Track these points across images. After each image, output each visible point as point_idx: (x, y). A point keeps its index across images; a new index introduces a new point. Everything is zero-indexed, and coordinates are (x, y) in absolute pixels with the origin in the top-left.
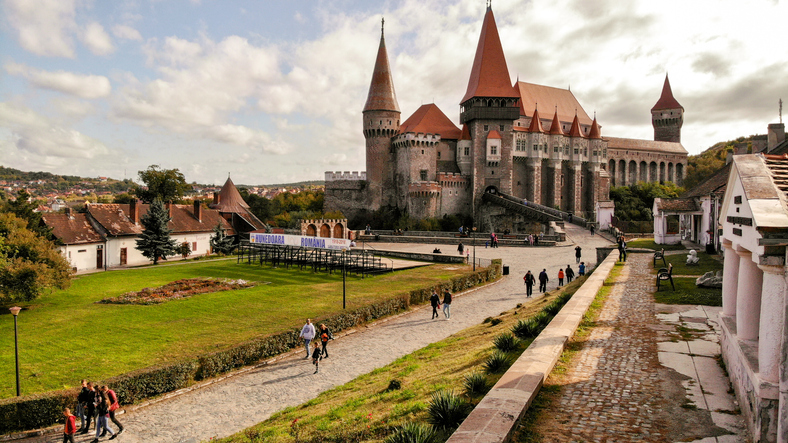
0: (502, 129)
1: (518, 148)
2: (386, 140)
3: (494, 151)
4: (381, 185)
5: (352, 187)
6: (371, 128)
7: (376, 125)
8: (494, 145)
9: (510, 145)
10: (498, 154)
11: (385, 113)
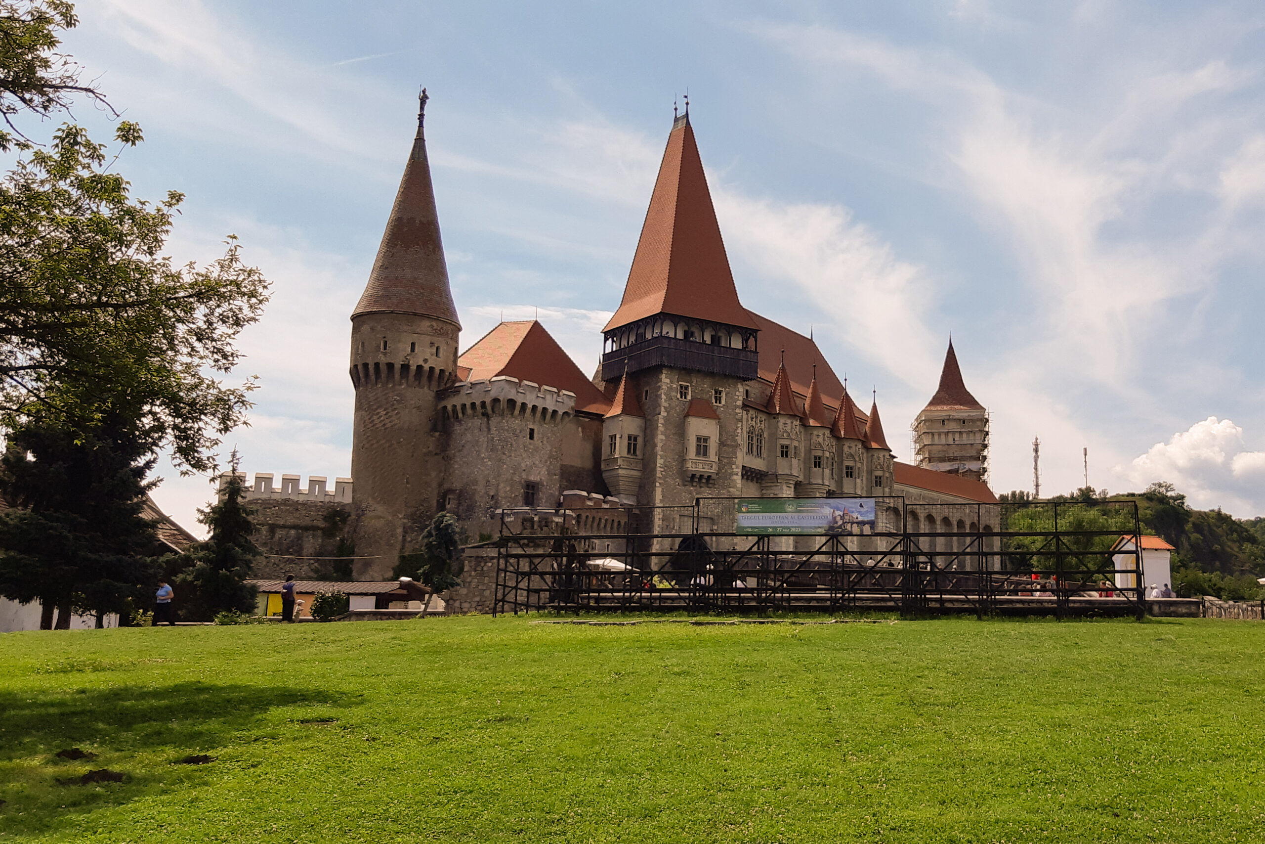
1: (749, 450)
2: (425, 395)
4: (401, 520)
5: (307, 521)
6: (383, 359)
7: (399, 353)
8: (704, 433)
10: (713, 456)
11: (425, 324)
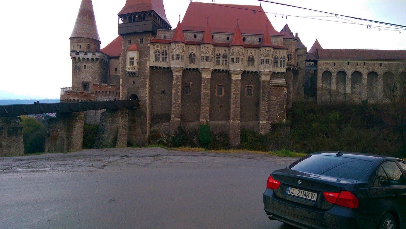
0: (142, 42)
1: (157, 59)
3: (132, 62)
8: (132, 56)
9: (147, 56)
10: (135, 65)
